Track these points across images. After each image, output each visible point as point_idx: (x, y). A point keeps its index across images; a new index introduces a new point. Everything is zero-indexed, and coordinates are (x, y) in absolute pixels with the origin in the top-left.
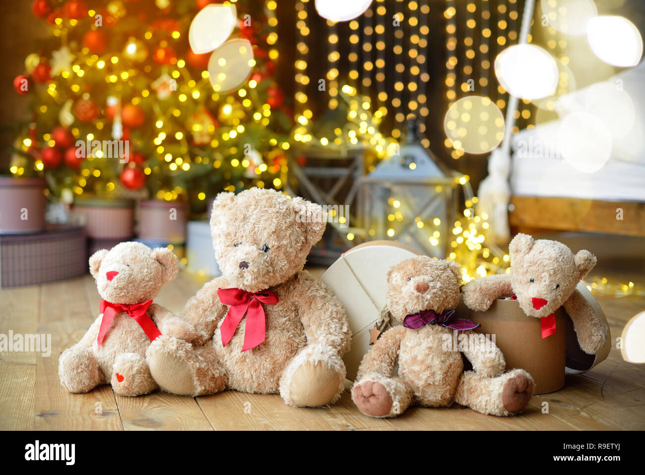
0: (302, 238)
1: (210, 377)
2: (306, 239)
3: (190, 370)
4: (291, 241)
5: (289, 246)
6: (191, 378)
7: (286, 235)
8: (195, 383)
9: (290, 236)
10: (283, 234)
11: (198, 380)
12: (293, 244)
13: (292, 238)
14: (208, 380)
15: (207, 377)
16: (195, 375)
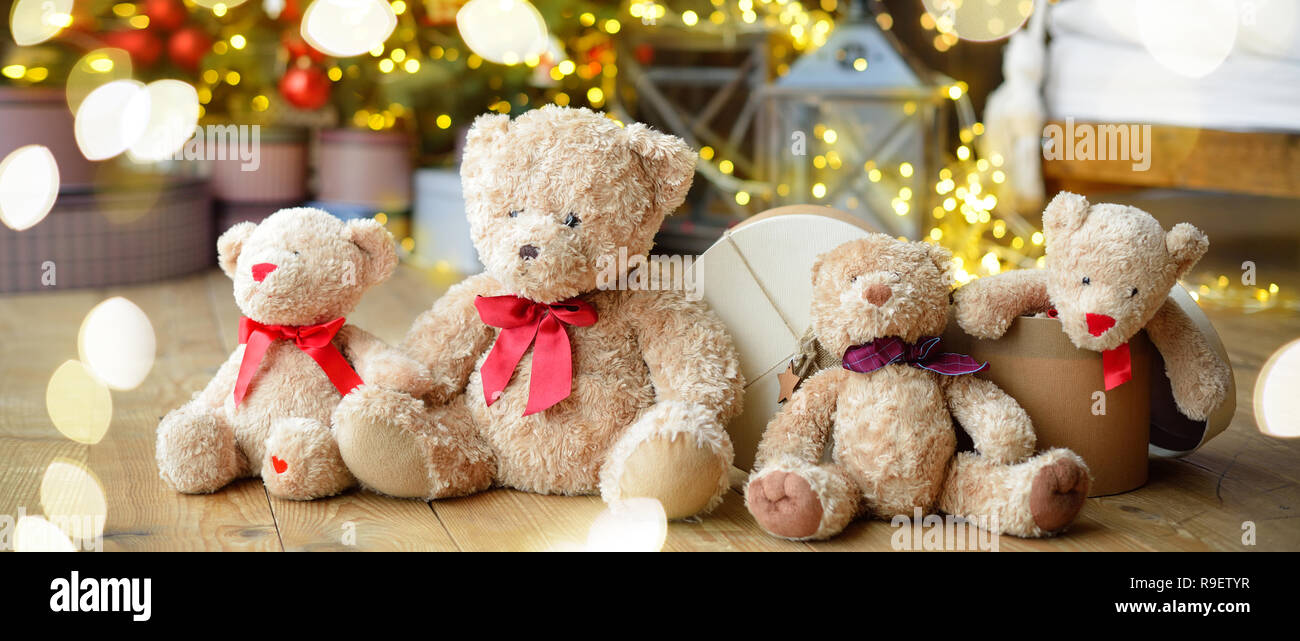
0: (646, 201)
1: (459, 464)
2: (653, 202)
3: (419, 451)
4: (623, 208)
5: (619, 215)
6: (422, 466)
7: (613, 195)
8: (430, 475)
9: (620, 198)
10: (606, 192)
11: (437, 468)
12: (627, 212)
13: (624, 200)
14: (456, 470)
15: (455, 464)
16: (430, 459)
